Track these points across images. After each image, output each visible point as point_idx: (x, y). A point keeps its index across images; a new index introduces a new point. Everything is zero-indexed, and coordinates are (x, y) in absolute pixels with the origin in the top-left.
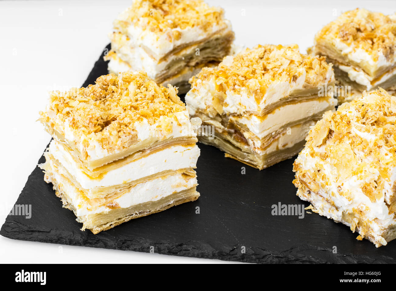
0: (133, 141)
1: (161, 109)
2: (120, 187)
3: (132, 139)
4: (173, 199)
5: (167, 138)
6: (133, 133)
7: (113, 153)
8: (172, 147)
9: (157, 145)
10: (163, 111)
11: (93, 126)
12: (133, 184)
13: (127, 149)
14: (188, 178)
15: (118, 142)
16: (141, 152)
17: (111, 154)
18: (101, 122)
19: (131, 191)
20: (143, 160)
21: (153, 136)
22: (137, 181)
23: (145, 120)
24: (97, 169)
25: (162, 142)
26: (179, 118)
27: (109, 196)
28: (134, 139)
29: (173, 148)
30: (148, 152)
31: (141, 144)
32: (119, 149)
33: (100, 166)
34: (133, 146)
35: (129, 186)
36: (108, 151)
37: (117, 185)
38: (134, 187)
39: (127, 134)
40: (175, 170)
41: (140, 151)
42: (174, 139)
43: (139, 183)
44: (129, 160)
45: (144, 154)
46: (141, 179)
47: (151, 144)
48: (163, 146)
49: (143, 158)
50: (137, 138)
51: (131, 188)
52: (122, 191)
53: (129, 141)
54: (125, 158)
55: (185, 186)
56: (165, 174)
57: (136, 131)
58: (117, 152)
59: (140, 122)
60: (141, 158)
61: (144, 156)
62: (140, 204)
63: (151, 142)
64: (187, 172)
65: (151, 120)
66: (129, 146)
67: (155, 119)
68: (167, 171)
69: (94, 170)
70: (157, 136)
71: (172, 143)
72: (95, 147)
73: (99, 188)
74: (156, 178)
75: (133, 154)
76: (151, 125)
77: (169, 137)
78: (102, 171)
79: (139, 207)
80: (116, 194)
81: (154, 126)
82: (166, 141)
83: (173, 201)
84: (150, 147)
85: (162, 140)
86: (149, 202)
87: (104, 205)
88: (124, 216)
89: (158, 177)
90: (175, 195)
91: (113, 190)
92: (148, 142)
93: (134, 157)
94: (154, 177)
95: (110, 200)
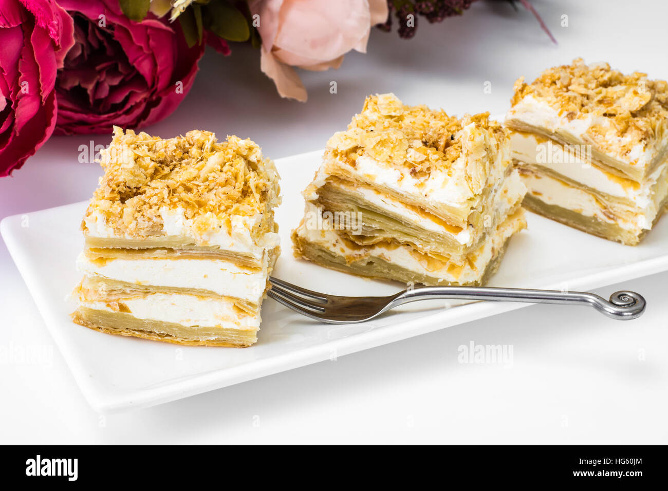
0: (154, 231)
1: (211, 202)
2: (130, 287)
3: (152, 227)
4: (216, 334)
5: (210, 246)
6: (155, 219)
7: (122, 237)
8: (218, 261)
9: (191, 250)
10: (214, 207)
11: (110, 191)
12: (151, 290)
13: (143, 239)
14: (242, 314)
15: (131, 225)
16: (166, 251)
17: (118, 237)
18: (123, 189)
19: (146, 298)
20: (169, 262)
21: (187, 235)
22: (158, 288)
23: (180, 210)
24: (96, 250)
25: (199, 247)
26: (233, 223)
27: (114, 292)
28: (157, 228)
29: (220, 264)
30: (178, 254)
31: (165, 240)
32: (131, 234)
33: (101, 248)
34: (153, 238)
35: (147, 291)
36: (115, 232)
37: (126, 283)
38: (152, 294)
39: (146, 219)
40: (221, 294)
41: (164, 248)
42: (221, 250)
43: (161, 292)
44: (146, 254)
45: (170, 255)
46: (164, 288)
47: (183, 245)
48: (203, 253)
49: (169, 260)
50: (162, 229)
51: (147, 294)
52: (134, 293)
53: (148, 229)
54: (142, 251)
55: (236, 323)
56: (203, 294)
57: (162, 219)
58: (128, 237)
59: (170, 209)
60: (166, 258)
61: (170, 258)
62: (162, 322)
63: (183, 242)
64: (242, 305)
65: (190, 213)
66: (148, 236)
67: (198, 213)
68: (207, 290)
69: (92, 250)
70: (193, 237)
71: (218, 256)
72: (97, 219)
73: (98, 277)
74: (189, 294)
75: (154, 248)
76: (187, 218)
77: (212, 245)
78: (104, 255)
79: (159, 326)
80: (124, 293)
81: (190, 222)
82: (208, 248)
83: (216, 338)
84: (180, 248)
85: (201, 246)
86: (177, 324)
87: (106, 302)
88: (136, 329)
89: (191, 294)
90: (218, 330)
91: (120, 287)
92: (177, 240)
93: (155, 253)
94: (186, 291)
95: (113, 298)
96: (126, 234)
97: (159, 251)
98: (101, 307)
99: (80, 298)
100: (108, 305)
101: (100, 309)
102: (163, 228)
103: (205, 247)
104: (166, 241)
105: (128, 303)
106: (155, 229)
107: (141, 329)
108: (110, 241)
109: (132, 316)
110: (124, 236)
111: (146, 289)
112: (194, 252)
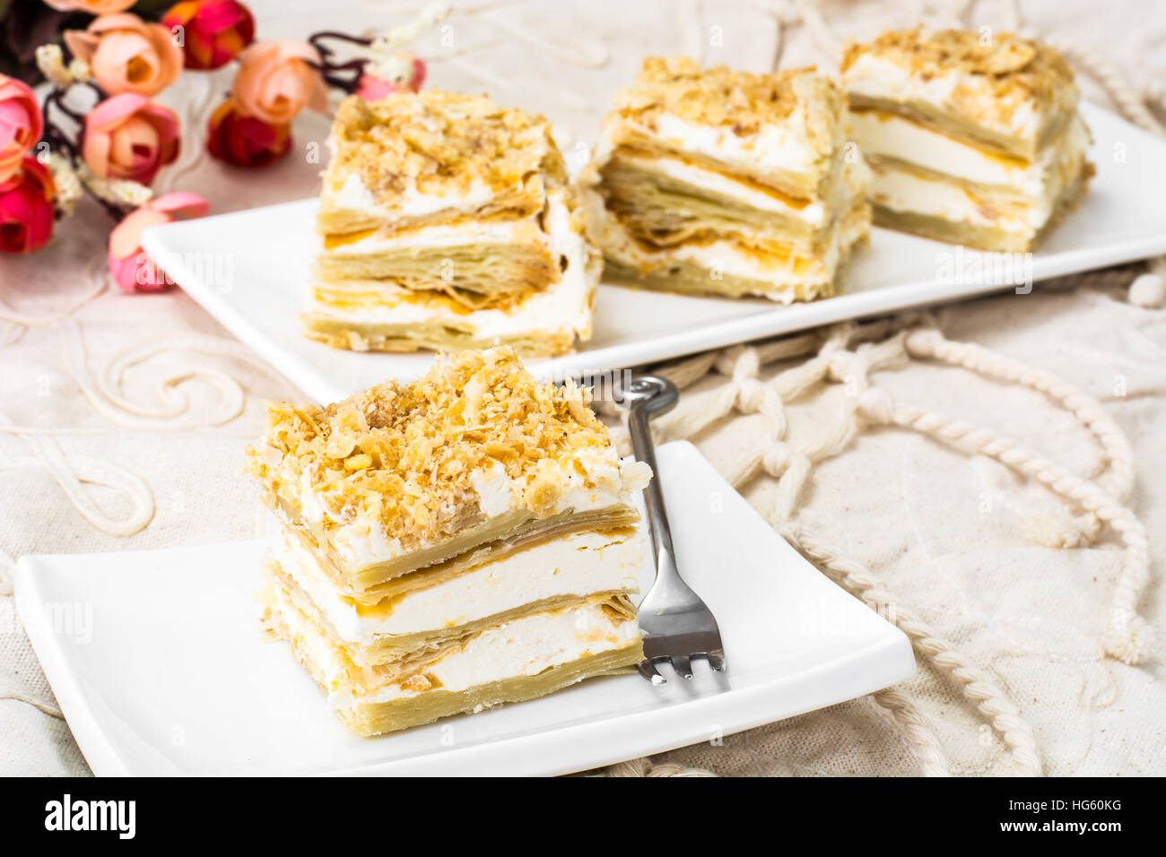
0: (467, 519)
2: (437, 637)
3: (463, 512)
4: (582, 672)
5: (558, 513)
6: (465, 497)
7: (417, 547)
8: (573, 536)
9: (530, 531)
12: (473, 630)
13: (452, 539)
14: (619, 617)
15: (428, 521)
16: (490, 548)
17: (409, 550)
19: (467, 647)
20: (497, 567)
21: (520, 507)
22: (483, 621)
23: (498, 467)
24: (375, 587)
25: (543, 521)
27: (411, 658)
28: (469, 513)
29: (576, 540)
30: (509, 546)
31: (486, 528)
32: (431, 538)
33: (384, 581)
34: (466, 532)
35: (463, 635)
36: (402, 544)
37: (431, 632)
38: (475, 636)
39: (450, 501)
40: (583, 594)
41: (485, 545)
42: (577, 514)
43: (489, 627)
44: (458, 567)
45: (497, 552)
46: (493, 618)
47: (515, 527)
48: (547, 532)
49: (496, 565)
50: (478, 510)
51: (466, 640)
52: (445, 646)
53: (457, 518)
54: (449, 563)
55: (611, 639)
56: (556, 605)
57: (475, 493)
58: (426, 545)
59: (484, 471)
60: (490, 562)
61: (498, 559)
62: (494, 683)
63: (515, 521)
65: (514, 467)
66: (457, 532)
67: (525, 464)
68: (560, 597)
69: (367, 590)
70: (530, 507)
71: (573, 526)
72: (369, 530)
73: (382, 639)
74: (533, 614)
75: (469, 551)
76: (513, 478)
77: (561, 511)
78: (387, 592)
79: (492, 692)
80: (429, 653)
81: (521, 481)
82: (554, 519)
83: (583, 678)
84: (512, 535)
85: (545, 518)
86: (519, 677)
87: (399, 681)
88: (454, 713)
89: (538, 612)
90: (587, 661)
91: (421, 644)
92: (506, 521)
93: (471, 559)
94: (528, 610)
95: (412, 668)
96: (422, 542)
97: (478, 553)
98: (394, 694)
99: (354, 692)
100: (404, 687)
101: (392, 699)
102: (481, 508)
103: (550, 518)
104: (488, 531)
105: (436, 670)
106: (468, 515)
107: (462, 710)
108: (398, 563)
109: (446, 691)
110: (420, 546)
111: (463, 632)
112: (535, 532)
